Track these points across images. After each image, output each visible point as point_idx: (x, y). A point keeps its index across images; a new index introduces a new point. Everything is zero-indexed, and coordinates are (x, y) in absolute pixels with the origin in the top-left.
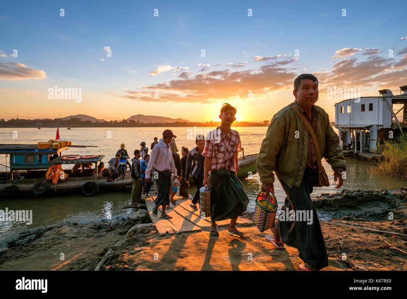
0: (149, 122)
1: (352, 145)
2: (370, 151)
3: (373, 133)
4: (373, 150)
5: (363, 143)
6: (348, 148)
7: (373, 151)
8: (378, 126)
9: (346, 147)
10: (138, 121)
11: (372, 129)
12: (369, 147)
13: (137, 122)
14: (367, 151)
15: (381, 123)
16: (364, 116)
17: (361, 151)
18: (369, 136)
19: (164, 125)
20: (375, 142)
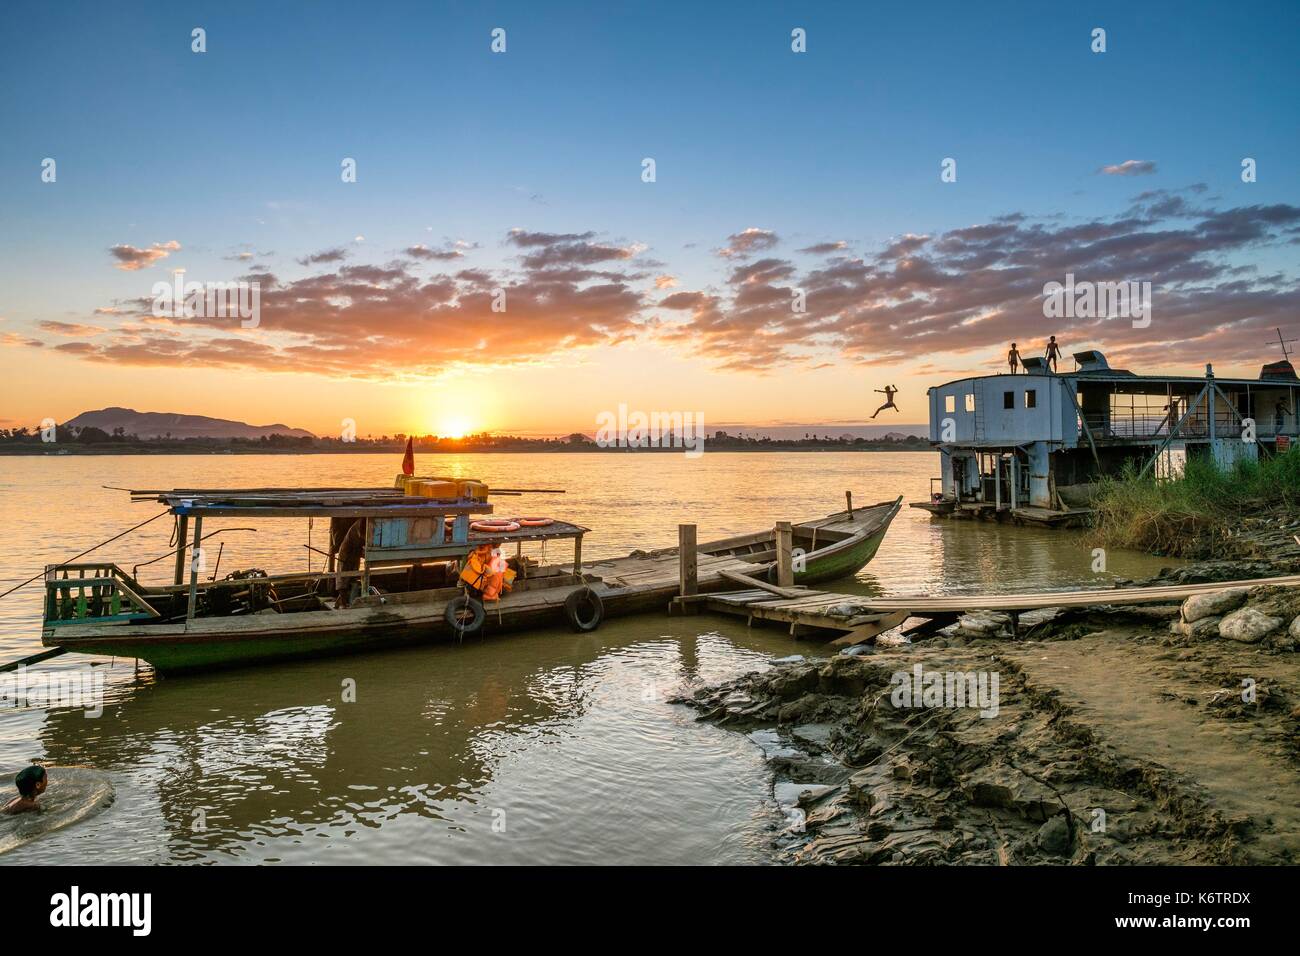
0: (164, 436)
1: (980, 491)
2: (1031, 504)
3: (1037, 461)
4: (1039, 500)
5: (1017, 485)
6: (971, 499)
7: (1040, 504)
8: (1051, 442)
9: (967, 495)
10: (116, 431)
11: (1036, 450)
12: (1029, 495)
13: (111, 434)
14: (1025, 504)
15: (1058, 436)
16: (1012, 421)
17: (1013, 505)
18: (1027, 468)
19: (226, 448)
20: (1045, 481)
